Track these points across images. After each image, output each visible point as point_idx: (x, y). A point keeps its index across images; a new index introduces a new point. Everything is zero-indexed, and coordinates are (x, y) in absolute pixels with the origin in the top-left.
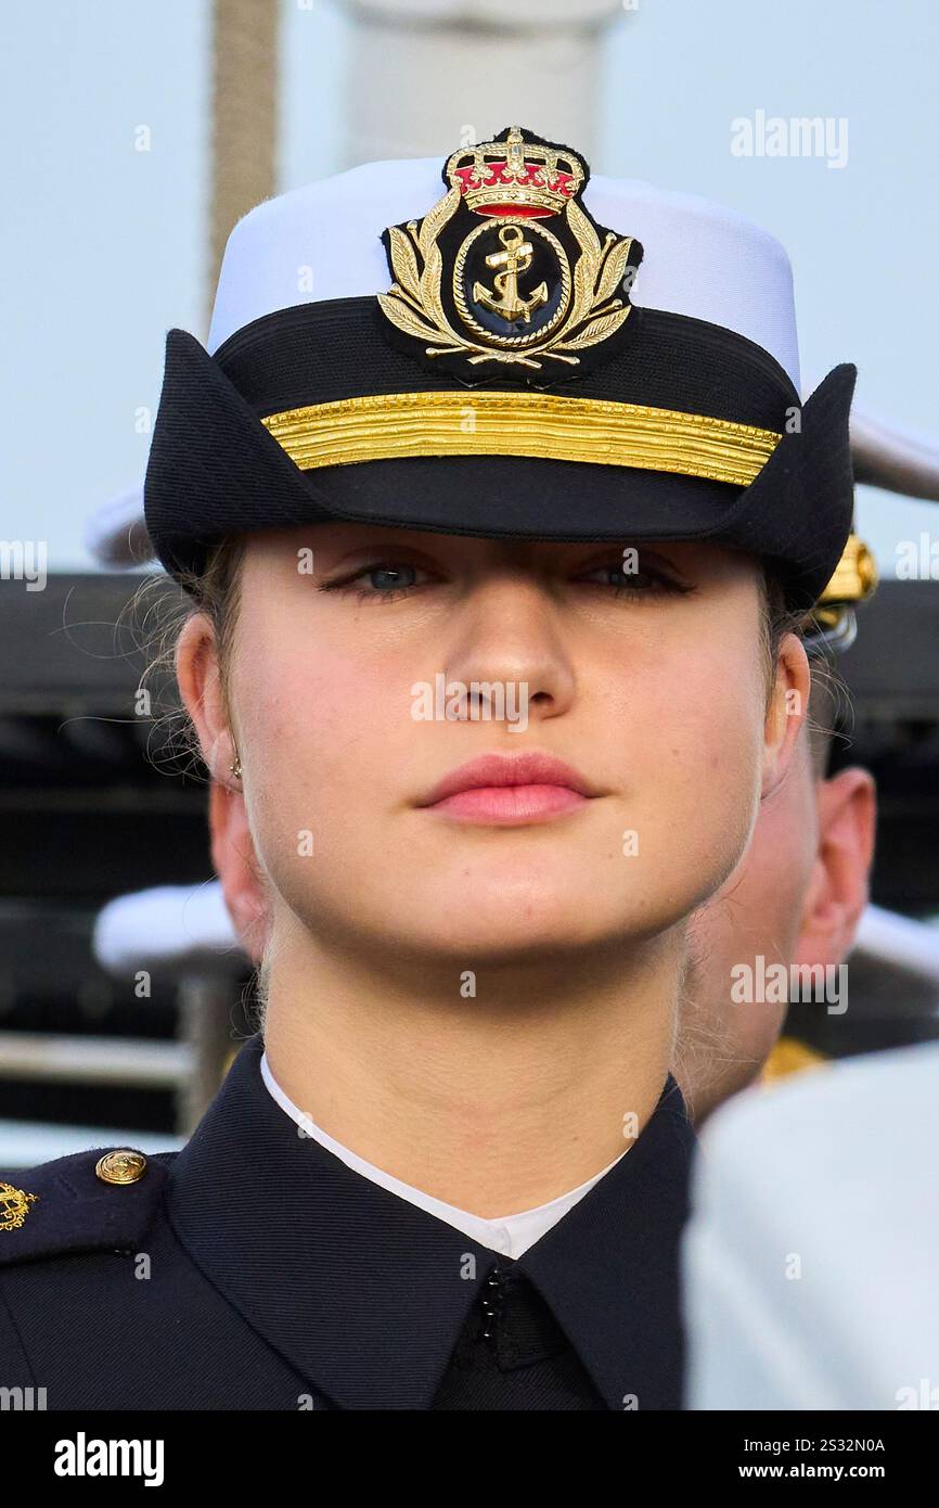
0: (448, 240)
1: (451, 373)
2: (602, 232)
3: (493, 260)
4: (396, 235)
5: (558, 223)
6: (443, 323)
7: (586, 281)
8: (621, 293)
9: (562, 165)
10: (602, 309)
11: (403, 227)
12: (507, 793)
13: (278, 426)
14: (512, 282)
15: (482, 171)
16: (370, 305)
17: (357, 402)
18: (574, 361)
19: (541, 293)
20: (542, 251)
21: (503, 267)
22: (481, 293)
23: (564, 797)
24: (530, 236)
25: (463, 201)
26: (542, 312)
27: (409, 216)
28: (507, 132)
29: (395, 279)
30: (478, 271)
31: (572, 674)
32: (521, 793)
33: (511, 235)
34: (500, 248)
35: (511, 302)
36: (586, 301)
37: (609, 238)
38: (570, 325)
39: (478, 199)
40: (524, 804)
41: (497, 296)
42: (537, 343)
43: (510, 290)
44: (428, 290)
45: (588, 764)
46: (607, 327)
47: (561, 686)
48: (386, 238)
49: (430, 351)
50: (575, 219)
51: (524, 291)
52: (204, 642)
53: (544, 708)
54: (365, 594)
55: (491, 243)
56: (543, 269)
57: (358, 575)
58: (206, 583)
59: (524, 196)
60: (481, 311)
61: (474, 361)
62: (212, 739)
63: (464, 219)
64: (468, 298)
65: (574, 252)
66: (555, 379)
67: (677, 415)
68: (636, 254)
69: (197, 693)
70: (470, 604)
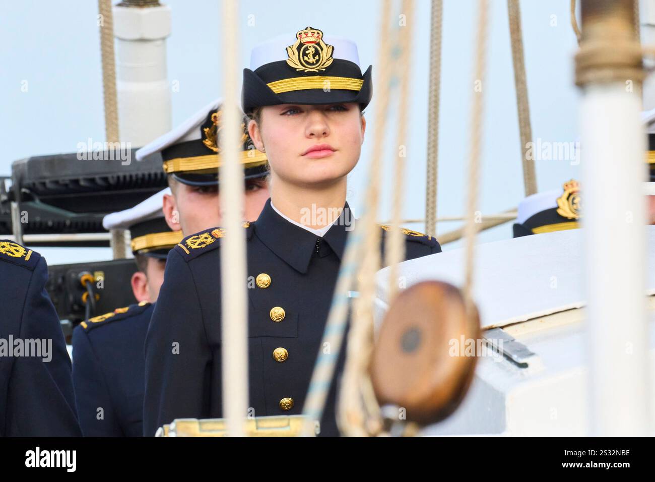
0: (299, 49)
1: (302, 74)
2: (327, 45)
3: (307, 52)
4: (289, 49)
5: (318, 44)
6: (299, 64)
7: (325, 55)
8: (331, 56)
9: (318, 33)
10: (328, 60)
11: (290, 47)
12: (319, 152)
13: (270, 85)
15: (303, 35)
16: (285, 62)
17: (284, 80)
18: (324, 70)
19: (317, 58)
20: (316, 50)
21: (309, 53)
22: (306, 58)
23: (330, 152)
24: (314, 47)
25: (301, 41)
26: (317, 61)
27: (290, 45)
28: (307, 28)
29: (289, 57)
30: (305, 54)
31: (329, 128)
32: (322, 152)
33: (310, 47)
34: (308, 50)
35: (311, 60)
36: (325, 58)
37: (328, 46)
38: (322, 63)
39: (303, 41)
40: (323, 153)
41: (309, 59)
42: (317, 67)
43: (311, 56)
44: (295, 58)
45: (334, 145)
46: (329, 63)
47: (327, 132)
48: (287, 49)
49: (297, 70)
50: (321, 43)
51: (314, 58)
52: (254, 125)
53: (325, 135)
54: (289, 115)
55: (307, 49)
56: (317, 53)
57: (286, 112)
58: (254, 115)
59: (312, 39)
60: (306, 62)
61: (306, 71)
62: (257, 143)
63: (301, 45)
64: (304, 59)
65: (322, 49)
66: (321, 73)
67: (344, 78)
68: (333, 48)
69: (253, 135)
70: (309, 117)
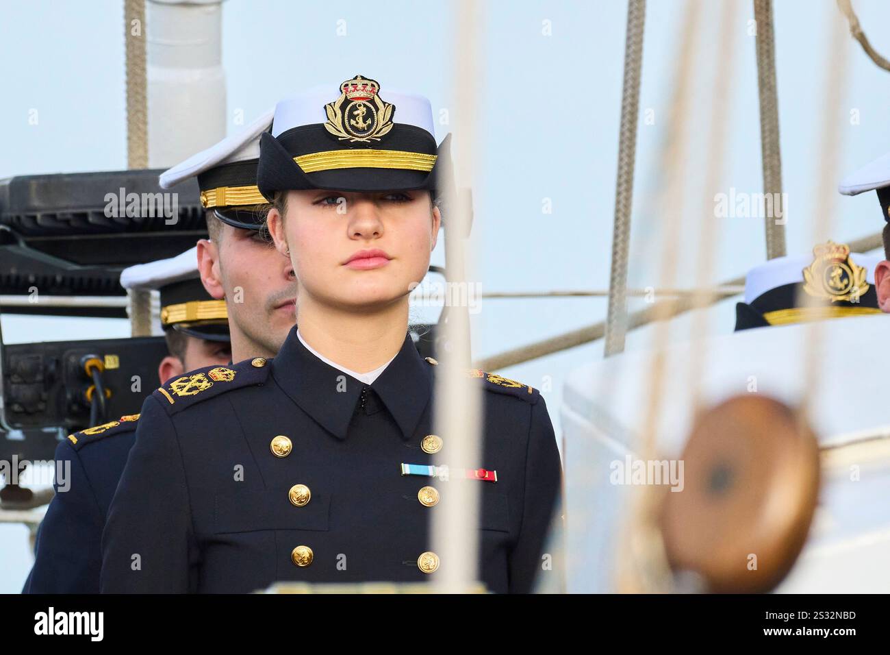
0: (343, 108)
1: (346, 145)
2: (384, 103)
3: (355, 113)
4: (328, 107)
5: (372, 101)
6: (343, 131)
7: (381, 117)
8: (391, 119)
9: (373, 85)
10: (385, 125)
11: (330, 104)
12: (367, 260)
13: (297, 159)
14: (361, 119)
15: (351, 88)
16: (322, 126)
17: (320, 153)
18: (379, 140)
19: (369, 121)
20: (369, 110)
21: (358, 115)
22: (353, 122)
23: (383, 261)
24: (365, 106)
25: (346, 97)
26: (370, 127)
27: (332, 101)
28: (357, 76)
29: (329, 119)
30: (352, 116)
31: (383, 226)
32: (371, 260)
33: (360, 105)
34: (358, 109)
35: (361, 125)
36: (382, 123)
37: (386, 105)
38: (377, 130)
39: (351, 95)
40: (372, 263)
41: (357, 123)
42: (369, 135)
43: (360, 120)
44: (338, 121)
45: (389, 251)
46: (386, 130)
47: (381, 231)
48: (325, 107)
49: (340, 139)
51: (365, 122)
52: (275, 216)
53: (376, 236)
54: (325, 205)
55: (355, 108)
56: (369, 115)
57: (323, 200)
58: (275, 201)
59: (363, 94)
60: (352, 127)
61: (352, 141)
62: (279, 243)
63: (347, 102)
64: (349, 124)
65: (377, 109)
66: (374, 145)
67: (408, 153)
68: (394, 108)
69: (274, 231)
70: (354, 209)
